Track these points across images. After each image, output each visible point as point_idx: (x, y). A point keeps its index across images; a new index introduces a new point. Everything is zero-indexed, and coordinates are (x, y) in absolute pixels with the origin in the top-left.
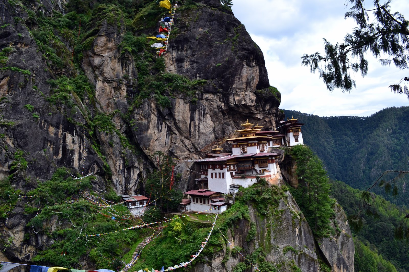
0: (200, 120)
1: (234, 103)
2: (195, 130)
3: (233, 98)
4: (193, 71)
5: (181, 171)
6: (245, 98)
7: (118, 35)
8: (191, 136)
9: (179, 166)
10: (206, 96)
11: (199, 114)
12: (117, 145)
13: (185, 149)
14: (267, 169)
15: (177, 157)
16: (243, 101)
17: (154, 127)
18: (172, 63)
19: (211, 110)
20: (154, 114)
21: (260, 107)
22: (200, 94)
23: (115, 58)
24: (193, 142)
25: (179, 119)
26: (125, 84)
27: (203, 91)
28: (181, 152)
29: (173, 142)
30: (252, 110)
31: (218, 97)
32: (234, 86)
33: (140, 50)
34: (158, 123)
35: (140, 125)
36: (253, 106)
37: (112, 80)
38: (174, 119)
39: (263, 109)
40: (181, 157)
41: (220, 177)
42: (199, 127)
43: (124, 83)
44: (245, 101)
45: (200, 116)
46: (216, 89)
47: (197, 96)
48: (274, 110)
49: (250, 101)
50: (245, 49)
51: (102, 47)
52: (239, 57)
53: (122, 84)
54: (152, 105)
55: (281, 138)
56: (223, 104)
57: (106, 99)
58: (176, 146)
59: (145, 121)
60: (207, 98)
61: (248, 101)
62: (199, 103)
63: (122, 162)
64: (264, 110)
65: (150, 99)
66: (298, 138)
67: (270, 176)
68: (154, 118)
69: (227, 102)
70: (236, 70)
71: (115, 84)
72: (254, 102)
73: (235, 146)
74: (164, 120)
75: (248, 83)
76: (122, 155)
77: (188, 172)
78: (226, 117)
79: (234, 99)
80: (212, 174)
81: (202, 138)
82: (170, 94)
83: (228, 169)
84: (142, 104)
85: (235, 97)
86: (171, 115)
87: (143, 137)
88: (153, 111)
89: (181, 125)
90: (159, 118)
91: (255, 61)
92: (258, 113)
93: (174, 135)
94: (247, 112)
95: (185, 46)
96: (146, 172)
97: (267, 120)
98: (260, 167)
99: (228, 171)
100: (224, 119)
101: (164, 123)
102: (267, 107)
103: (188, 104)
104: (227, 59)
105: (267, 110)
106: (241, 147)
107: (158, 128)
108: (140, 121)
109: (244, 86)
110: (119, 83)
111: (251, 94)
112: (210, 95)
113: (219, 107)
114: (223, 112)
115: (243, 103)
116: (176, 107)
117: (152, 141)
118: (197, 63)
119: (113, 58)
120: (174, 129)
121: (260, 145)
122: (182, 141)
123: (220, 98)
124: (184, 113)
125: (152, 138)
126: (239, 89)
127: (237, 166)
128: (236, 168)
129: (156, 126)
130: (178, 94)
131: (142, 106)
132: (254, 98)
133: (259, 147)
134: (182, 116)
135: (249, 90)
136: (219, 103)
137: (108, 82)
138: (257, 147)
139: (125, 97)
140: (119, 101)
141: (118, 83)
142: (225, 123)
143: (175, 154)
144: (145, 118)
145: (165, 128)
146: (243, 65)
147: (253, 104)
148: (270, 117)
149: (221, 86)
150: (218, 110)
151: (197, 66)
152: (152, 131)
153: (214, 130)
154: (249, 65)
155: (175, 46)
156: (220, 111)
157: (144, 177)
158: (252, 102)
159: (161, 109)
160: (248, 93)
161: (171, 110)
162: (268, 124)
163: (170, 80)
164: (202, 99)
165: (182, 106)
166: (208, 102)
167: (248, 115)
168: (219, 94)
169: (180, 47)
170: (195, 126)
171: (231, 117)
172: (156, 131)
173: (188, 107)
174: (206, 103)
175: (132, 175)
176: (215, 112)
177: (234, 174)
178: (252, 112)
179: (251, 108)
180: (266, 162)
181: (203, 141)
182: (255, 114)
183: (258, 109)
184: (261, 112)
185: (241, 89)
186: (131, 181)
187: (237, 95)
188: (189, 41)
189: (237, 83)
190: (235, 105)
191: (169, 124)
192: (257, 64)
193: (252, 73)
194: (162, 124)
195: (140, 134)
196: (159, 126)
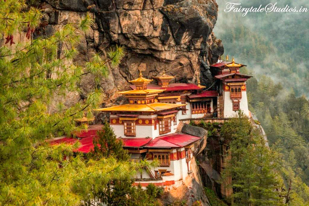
1: (119, 32)
3: (117, 23)
6: (142, 21)
10: (65, 16)
14: (168, 169)
16: (138, 27)
21: (171, 37)
22: (53, 14)
27: (58, 7)
30: (154, 45)
36: (157, 37)
39: (175, 41)
44: (141, 27)
46: (85, 4)
48: (199, 44)
49: (152, 27)
55: (209, 100)
56: (97, 34)
60: (65, 20)
61: (147, 27)
64: (178, 44)
66: (239, 102)
67: (173, 182)
72: (159, 30)
73: (114, 121)
79: (120, 24)
85: (121, 19)
92: (166, 50)
94: (145, 46)
97: (184, 61)
102: (186, 38)
105: (185, 44)
106: (125, 124)
111: (154, 13)
112: (72, 14)
113: (90, 39)
114: (96, 48)
115: (136, 32)
121: (160, 122)
123: (91, 22)
133: (157, 126)
135: (150, 6)
136: (90, 31)
138: (153, 127)
147: (156, 34)
148: (191, 56)
150: (88, 43)
156: (92, 47)
158: (155, 28)
160: (147, 13)
162: (186, 71)
167: (147, 52)
174: (63, 30)
176: (82, 47)
178: (153, 48)
179: (151, 41)
180: (167, 157)
181: (56, 104)
182: (161, 51)
183: (165, 42)
184: (172, 47)
185: (133, 5)
187: (126, 15)
190: (122, 35)
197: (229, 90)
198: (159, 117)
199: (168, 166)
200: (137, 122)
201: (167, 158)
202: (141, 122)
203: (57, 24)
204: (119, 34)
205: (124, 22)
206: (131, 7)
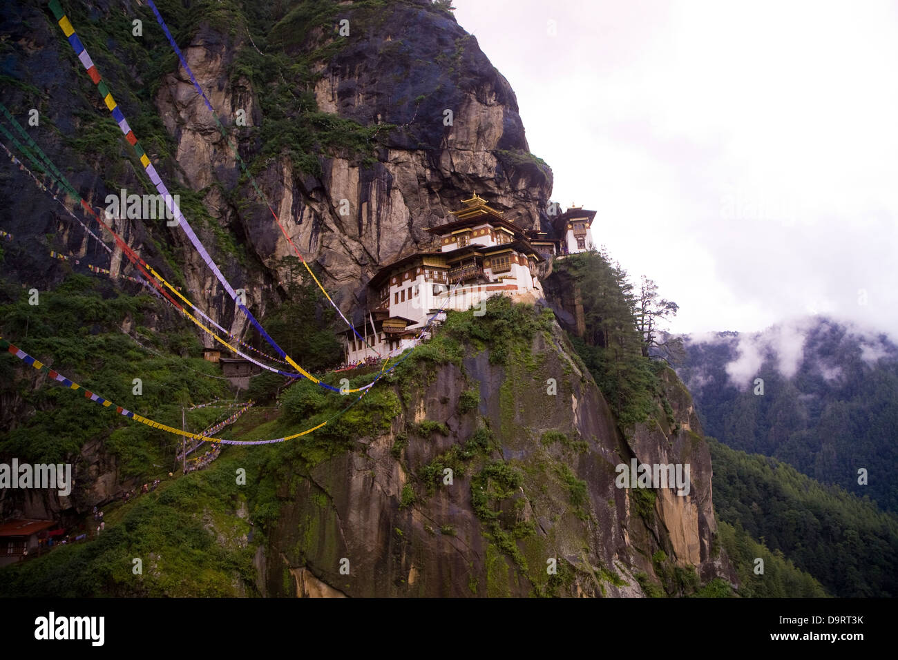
0: (380, 200)
1: (452, 171)
2: (369, 221)
3: (449, 161)
4: (370, 111)
5: (339, 303)
6: (475, 162)
7: (229, 49)
8: (364, 232)
9: (335, 292)
10: (395, 154)
11: (380, 189)
13: (349, 259)
14: (509, 274)
15: (330, 275)
16: (471, 168)
17: (287, 213)
18: (331, 99)
19: (405, 185)
20: (288, 189)
21: (506, 181)
22: (382, 151)
23: (220, 89)
24: (367, 245)
25: (339, 200)
26: (236, 136)
27: (387, 144)
28: (339, 264)
29: (325, 244)
30: (490, 188)
31: (419, 157)
32: (450, 138)
33: (272, 77)
34: (294, 206)
35: (256, 209)
36: (491, 179)
37: (212, 129)
38: (329, 199)
39: (510, 186)
40: (341, 276)
41: (410, 297)
42: (378, 215)
43: (234, 133)
44: (474, 167)
45: (380, 193)
46: (416, 142)
47: (376, 154)
48: (536, 193)
49: (486, 169)
50: (474, 73)
51: (197, 67)
52: (462, 87)
53: (231, 135)
54: (285, 170)
55: (550, 244)
56: (428, 172)
57: (196, 165)
58: (331, 253)
59: (267, 202)
60: (395, 159)
61: (480, 168)
62: (379, 167)
64: (515, 191)
65: (282, 159)
66: (584, 240)
67: (516, 287)
68: (288, 199)
69: (436, 169)
70: (458, 109)
71: (216, 136)
72: (494, 172)
73: (447, 241)
74: (309, 199)
75: (480, 133)
77: (355, 305)
78: (437, 200)
79: (452, 162)
80: (397, 294)
81: (385, 237)
82: (323, 151)
83: (428, 276)
84: (264, 168)
85: (453, 158)
86: (323, 191)
87: (261, 233)
88: (285, 181)
89: (341, 211)
90: (296, 196)
91: (496, 96)
92: (502, 196)
93: (328, 233)
94: (480, 191)
95: (358, 66)
96: (267, 306)
97: (522, 211)
98: (495, 273)
99: (426, 280)
100: (432, 204)
101: (307, 208)
102: (522, 185)
103: (357, 169)
104: (438, 87)
105: (522, 190)
106: (459, 239)
107: (294, 214)
108: (259, 202)
109: (473, 139)
110: (225, 133)
111: (488, 155)
112: (402, 153)
113: (421, 178)
114: (428, 186)
115: (470, 173)
116: (333, 175)
117: (280, 240)
118: (378, 94)
119: (216, 88)
120: (329, 220)
121: (498, 236)
122: (344, 244)
123: (422, 160)
124: (348, 186)
125: (281, 235)
126: (462, 143)
127: (448, 275)
128: (445, 278)
129: (290, 211)
130: (338, 149)
131: (265, 172)
132: (493, 162)
133: (495, 239)
135: (483, 148)
136: (421, 169)
137: (204, 133)
138: (490, 236)
139: (233, 161)
140: (222, 167)
141: (222, 133)
142: (435, 212)
143: (328, 269)
144: (269, 196)
145: (310, 217)
146: (470, 101)
147: (492, 176)
148: (529, 206)
149: (425, 137)
150: (419, 182)
151: (377, 101)
152: (285, 222)
153: (410, 224)
154: (481, 101)
155: (338, 68)
156: (424, 186)
157: (263, 315)
158: (490, 170)
159: (302, 176)
160: (481, 154)
161: (323, 181)
163: (322, 123)
164: (385, 161)
165: (344, 173)
166: (398, 168)
168: (420, 152)
169: (348, 70)
170: (369, 213)
171: (447, 203)
172: (291, 223)
173: (355, 172)
174: (394, 170)
176: (413, 186)
178: (489, 191)
179: (487, 182)
180: (507, 258)
181: (386, 245)
182: (497, 196)
183: (501, 185)
184: (508, 193)
185: (466, 145)
186: (235, 323)
187: (458, 154)
188: (365, 57)
189: (457, 132)
190: (454, 174)
191: (319, 211)
192: (499, 101)
193: (489, 117)
194: (304, 208)
195: (258, 226)
196: (296, 212)
197: (572, 229)
198: (496, 229)
199: (509, 271)
200: (471, 233)
201: (507, 261)
202: (475, 234)
203: (387, 162)
204: (451, 173)
205: (456, 161)
206: (463, 147)
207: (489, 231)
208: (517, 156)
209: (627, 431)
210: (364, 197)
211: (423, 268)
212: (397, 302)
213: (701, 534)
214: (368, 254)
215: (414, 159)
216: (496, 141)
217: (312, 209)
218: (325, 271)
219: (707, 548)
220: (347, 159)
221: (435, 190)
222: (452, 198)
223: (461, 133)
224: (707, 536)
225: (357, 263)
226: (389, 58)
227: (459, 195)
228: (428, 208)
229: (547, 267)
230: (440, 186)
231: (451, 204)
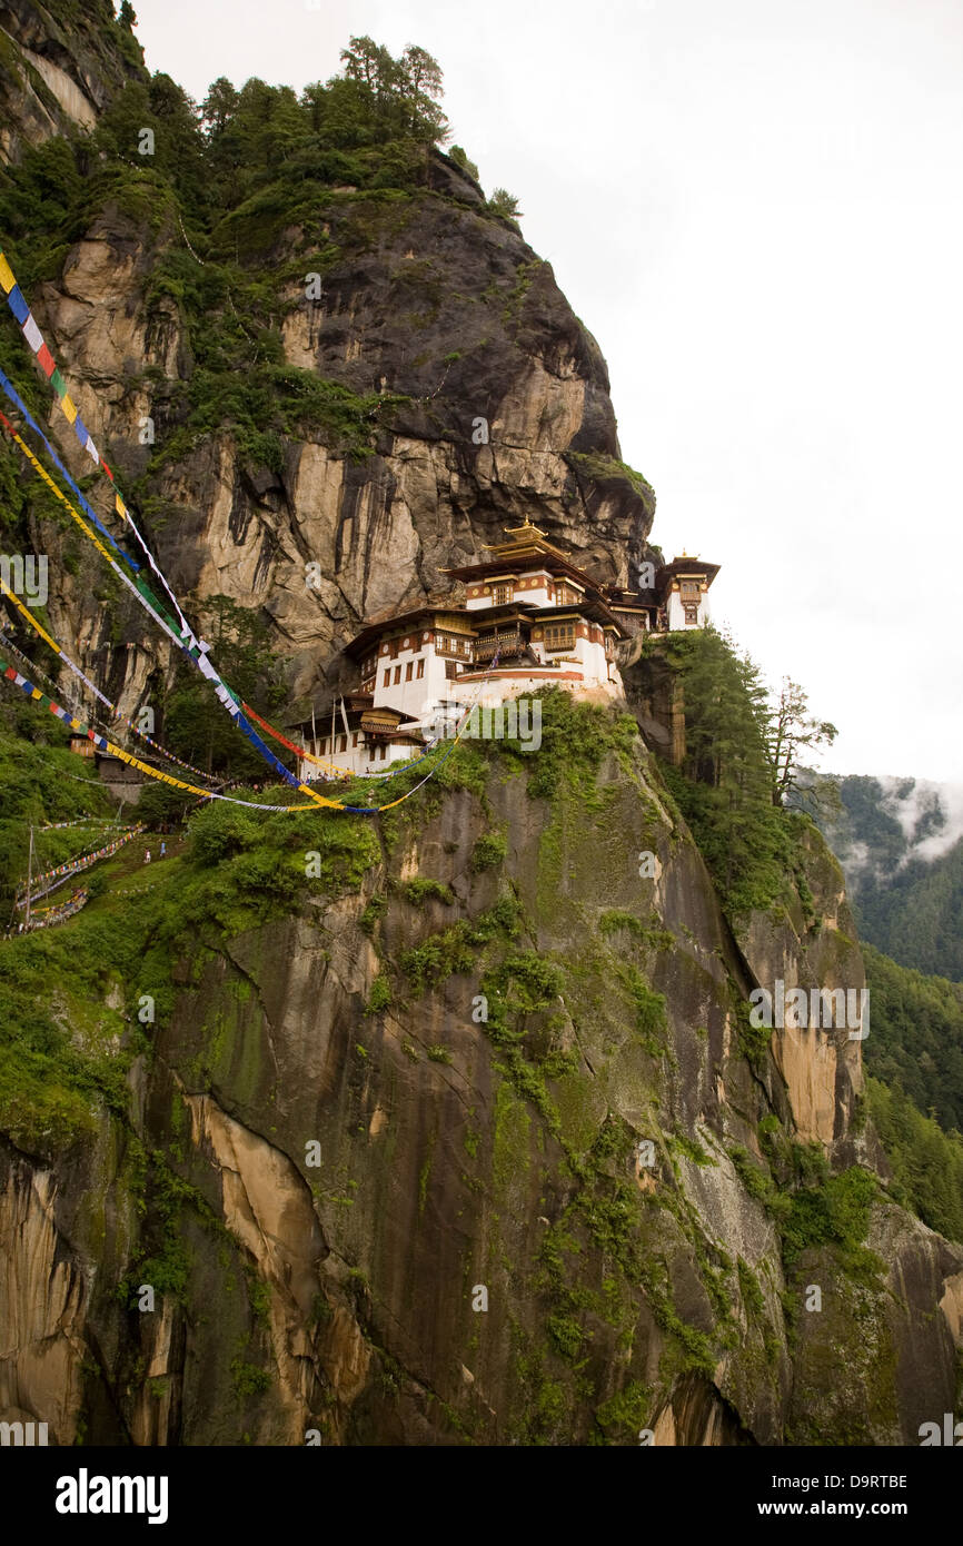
0: (373, 518)
1: (494, 479)
2: (354, 549)
3: (491, 462)
4: (370, 371)
5: (293, 677)
6: (532, 469)
7: (147, 249)
8: (343, 567)
9: (288, 660)
10: (404, 445)
11: (375, 499)
12: (91, 571)
13: (316, 608)
14: (570, 654)
15: (284, 631)
16: (525, 477)
17: (222, 525)
18: (307, 345)
19: (415, 496)
20: (227, 486)
21: (580, 504)
22: (383, 438)
23: (129, 314)
24: (346, 588)
25: (307, 510)
26: (148, 394)
27: (392, 427)
28: (299, 615)
29: (279, 581)
30: (552, 513)
31: (442, 453)
32: (496, 425)
33: (214, 301)
34: (234, 516)
35: (173, 515)
36: (556, 499)
37: (111, 379)
38: (291, 508)
39: (586, 513)
40: (300, 634)
41: (409, 678)
42: (369, 540)
43: (146, 389)
44: (530, 477)
45: (374, 506)
46: (439, 428)
47: (374, 442)
48: (627, 528)
49: (549, 481)
50: (544, 324)
51: (93, 275)
52: (523, 345)
53: (141, 391)
54: (224, 455)
55: (641, 611)
56: (455, 478)
58: (287, 597)
59: (191, 505)
60: (404, 452)
61: (540, 479)
62: (377, 463)
63: (99, 628)
64: (592, 520)
65: (220, 436)
66: (695, 611)
67: (580, 677)
68: (225, 503)
69: (468, 475)
70: (511, 379)
71: (116, 391)
72: (561, 487)
73: (476, 592)
74: (259, 505)
75: (544, 423)
76: (104, 603)
77: (318, 683)
78: (465, 524)
79: (494, 466)
80: (388, 671)
81: (377, 578)
82: (287, 429)
83: (440, 646)
84: (189, 450)
85: (498, 459)
86: (282, 494)
87: (177, 554)
88: (222, 473)
89: (308, 530)
90: (238, 499)
91: (575, 365)
92: (571, 527)
93: (285, 564)
94: (536, 517)
95: (355, 295)
96: (178, 674)
97: (601, 554)
98: (549, 651)
99: (438, 653)
100: (457, 531)
101: (255, 520)
102: (605, 512)
103: (340, 464)
104: (483, 342)
105: (604, 521)
106: (495, 591)
107: (233, 528)
108: (178, 505)
109: (533, 430)
110: (131, 387)
111: (554, 459)
112: (415, 444)
113: (443, 486)
114: (453, 502)
115: (523, 485)
116: (301, 469)
117: (206, 569)
118: (385, 345)
119: (122, 312)
120: (288, 543)
121: (559, 592)
122: (309, 583)
123: (447, 458)
124: (323, 490)
125: (208, 560)
126: (513, 436)
127: (472, 647)
128: (468, 651)
129: (227, 522)
130: (311, 429)
131: (191, 456)
132: (561, 472)
133: (553, 596)
134: (316, 499)
135: (547, 448)
136: (443, 473)
137: (98, 383)
138: (545, 592)
140: (122, 441)
141: (126, 386)
142: (460, 544)
143: (280, 621)
144: (194, 495)
145: (259, 535)
146: (533, 369)
147: (557, 493)
148: (612, 547)
149: (453, 420)
150: (439, 494)
151: (382, 355)
152: (217, 540)
153: (419, 560)
154: (551, 370)
155: (323, 297)
156: (446, 501)
157: (169, 687)
158: (555, 483)
159: (251, 468)
160: (542, 457)
161: (284, 478)
162: (604, 571)
163: (290, 385)
164: (387, 454)
165: (319, 468)
166: (407, 468)
168: (445, 445)
169: (339, 300)
170: (355, 536)
171: (481, 530)
172: (227, 542)
173: (337, 468)
174: (400, 470)
175: (128, 675)
176: (428, 500)
177: (460, 668)
178: (551, 517)
179: (548, 503)
180: (570, 629)
181: (378, 590)
182: (562, 526)
183: (571, 510)
184: (581, 523)
185: (519, 440)
186: (123, 696)
187: (505, 454)
188: (368, 283)
189: (507, 418)
190: (497, 485)
191: (273, 526)
192: (579, 373)
193: (561, 397)
194: (251, 519)
195: (172, 543)
196: (236, 525)
197: (679, 590)
198: (557, 580)
199: (571, 649)
200: (515, 583)
201: (571, 633)
202: (523, 584)
203: (390, 455)
204: (493, 483)
205: (502, 464)
206: (515, 443)
207: (546, 583)
208: (601, 466)
209: (737, 923)
210: (348, 511)
211: (434, 632)
212: (387, 684)
213: (839, 1094)
214: (348, 602)
215: (434, 454)
216: (569, 437)
217: (262, 523)
218: (276, 625)
219: (846, 1118)
220: (325, 445)
221: (464, 509)
222: (490, 523)
223: (513, 419)
224: (847, 1099)
225: (329, 616)
226: (406, 285)
227: (501, 520)
228: (450, 537)
229: (633, 649)
230: (473, 503)
231: (488, 533)
